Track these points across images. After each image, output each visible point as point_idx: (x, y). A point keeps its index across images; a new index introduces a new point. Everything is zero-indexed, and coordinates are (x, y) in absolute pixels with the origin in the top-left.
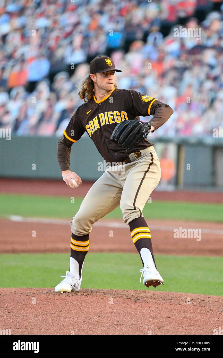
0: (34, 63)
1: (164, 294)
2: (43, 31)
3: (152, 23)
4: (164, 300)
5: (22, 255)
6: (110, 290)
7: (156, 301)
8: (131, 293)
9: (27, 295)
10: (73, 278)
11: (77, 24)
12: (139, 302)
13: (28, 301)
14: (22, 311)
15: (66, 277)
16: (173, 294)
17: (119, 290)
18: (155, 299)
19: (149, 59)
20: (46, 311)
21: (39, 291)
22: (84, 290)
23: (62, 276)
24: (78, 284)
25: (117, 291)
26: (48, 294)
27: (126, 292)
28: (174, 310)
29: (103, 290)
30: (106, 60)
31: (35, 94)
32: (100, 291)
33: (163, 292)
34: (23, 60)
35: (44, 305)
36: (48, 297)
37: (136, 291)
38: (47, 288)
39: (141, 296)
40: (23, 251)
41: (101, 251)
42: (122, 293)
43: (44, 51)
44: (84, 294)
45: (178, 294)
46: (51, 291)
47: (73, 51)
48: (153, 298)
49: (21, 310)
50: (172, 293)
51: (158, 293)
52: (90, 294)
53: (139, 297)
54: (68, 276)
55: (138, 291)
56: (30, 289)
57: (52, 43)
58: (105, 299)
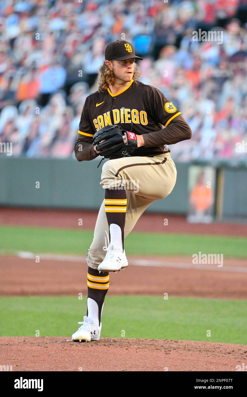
0: (47, 72)
1: (200, 345)
2: (58, 35)
3: (186, 25)
4: (200, 351)
5: (33, 298)
6: (137, 339)
7: (190, 353)
8: (161, 343)
9: (38, 345)
10: (92, 323)
11: (99, 26)
12: (170, 354)
13: (39, 352)
14: (33, 364)
15: (84, 323)
16: (211, 344)
17: (147, 339)
18: (189, 350)
19: (182, 67)
20: (61, 364)
21: (52, 341)
22: (105, 339)
23: (79, 323)
24: (98, 330)
25: (144, 341)
26: (63, 344)
27: (154, 342)
28: (211, 363)
29: (128, 339)
30: (125, 45)
31: (48, 108)
32: (125, 341)
33: (198, 342)
34: (34, 69)
35: (59, 357)
36: (63, 348)
37: (166, 341)
38: (62, 337)
39: (172, 347)
40: (34, 294)
41: (126, 293)
42: (150, 343)
43: (59, 58)
44: (106, 344)
45: (217, 344)
46: (67, 341)
47: (93, 57)
48: (186, 348)
49: (31, 362)
50: (209, 344)
51: (193, 343)
52: (112, 344)
53: (171, 348)
54: (86, 322)
55: (170, 341)
56: (41, 338)
57: (68, 48)
58: (130, 349)
